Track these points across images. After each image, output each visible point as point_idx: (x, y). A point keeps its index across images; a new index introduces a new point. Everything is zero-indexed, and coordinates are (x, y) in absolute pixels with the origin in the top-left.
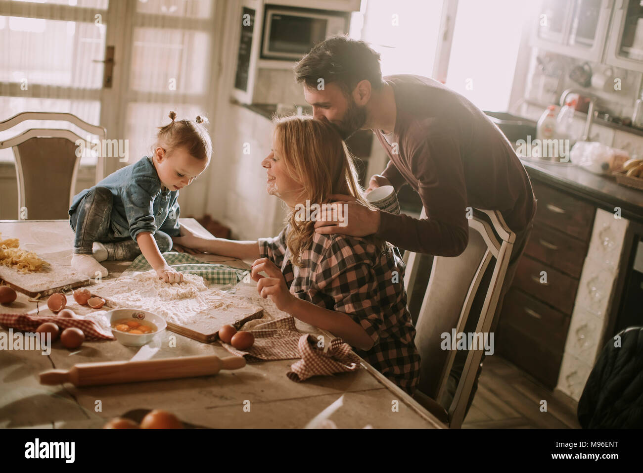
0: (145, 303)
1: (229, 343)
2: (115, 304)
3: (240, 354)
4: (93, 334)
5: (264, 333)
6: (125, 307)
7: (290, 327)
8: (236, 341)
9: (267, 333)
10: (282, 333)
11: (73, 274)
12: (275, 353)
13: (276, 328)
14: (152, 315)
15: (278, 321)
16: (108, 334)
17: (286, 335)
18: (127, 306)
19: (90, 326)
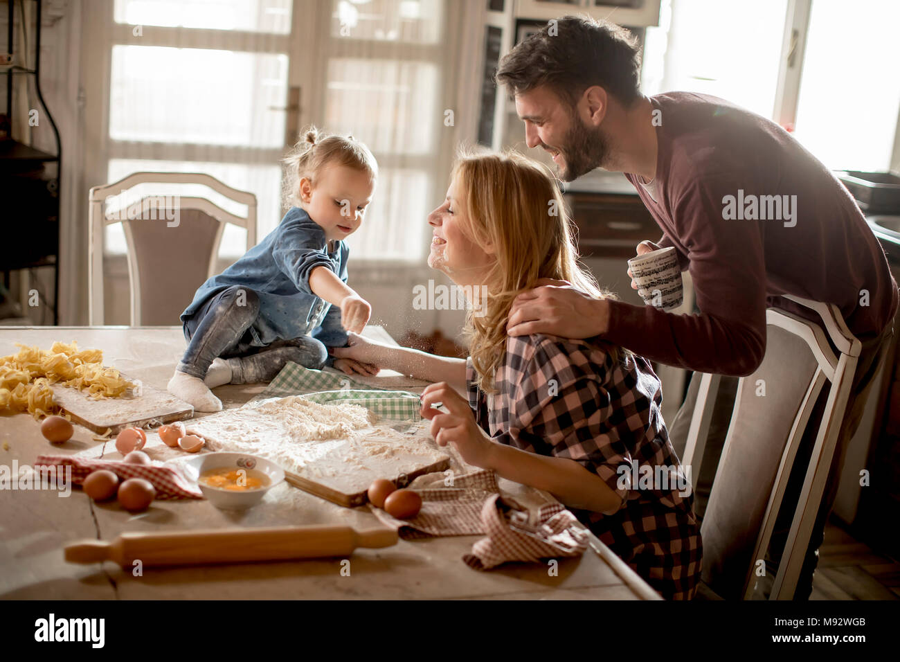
0: (264, 445)
1: (382, 508)
2: (219, 446)
3: (394, 525)
4: (171, 490)
5: (443, 494)
6: (233, 450)
7: (487, 486)
8: (392, 504)
9: (449, 494)
10: (473, 493)
11: (170, 401)
12: (455, 525)
13: (466, 487)
14: (268, 463)
15: (468, 477)
16: (194, 489)
17: (479, 498)
18: (236, 449)
19: (167, 478)
